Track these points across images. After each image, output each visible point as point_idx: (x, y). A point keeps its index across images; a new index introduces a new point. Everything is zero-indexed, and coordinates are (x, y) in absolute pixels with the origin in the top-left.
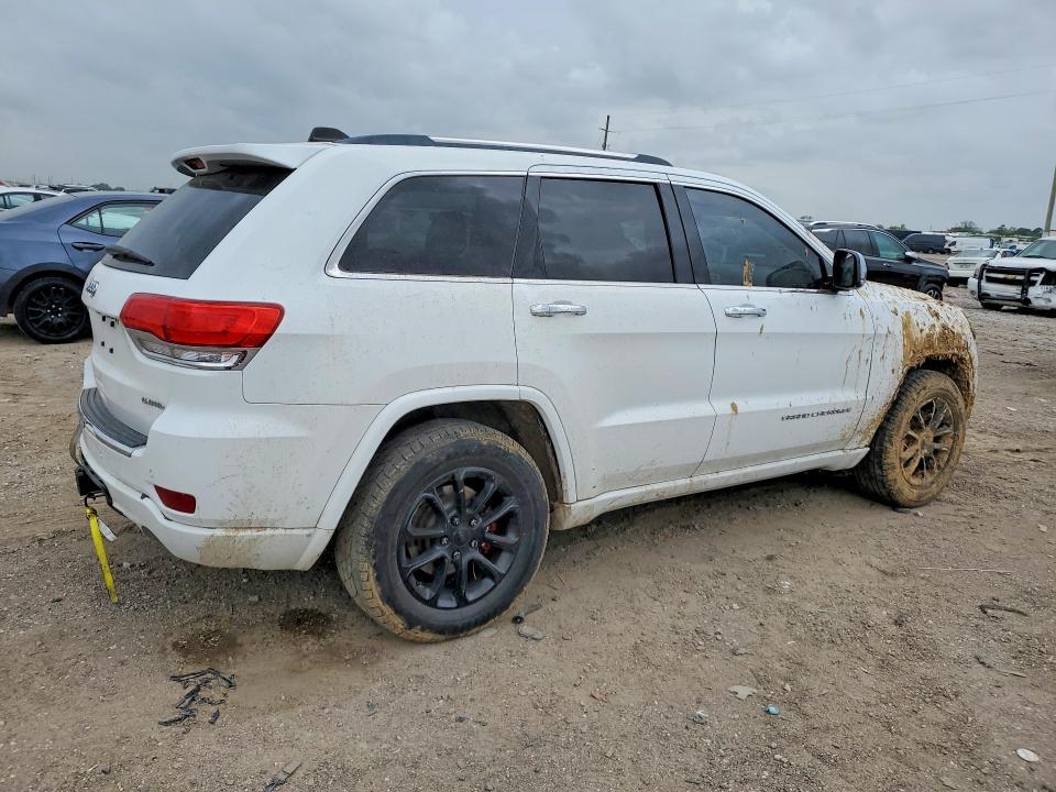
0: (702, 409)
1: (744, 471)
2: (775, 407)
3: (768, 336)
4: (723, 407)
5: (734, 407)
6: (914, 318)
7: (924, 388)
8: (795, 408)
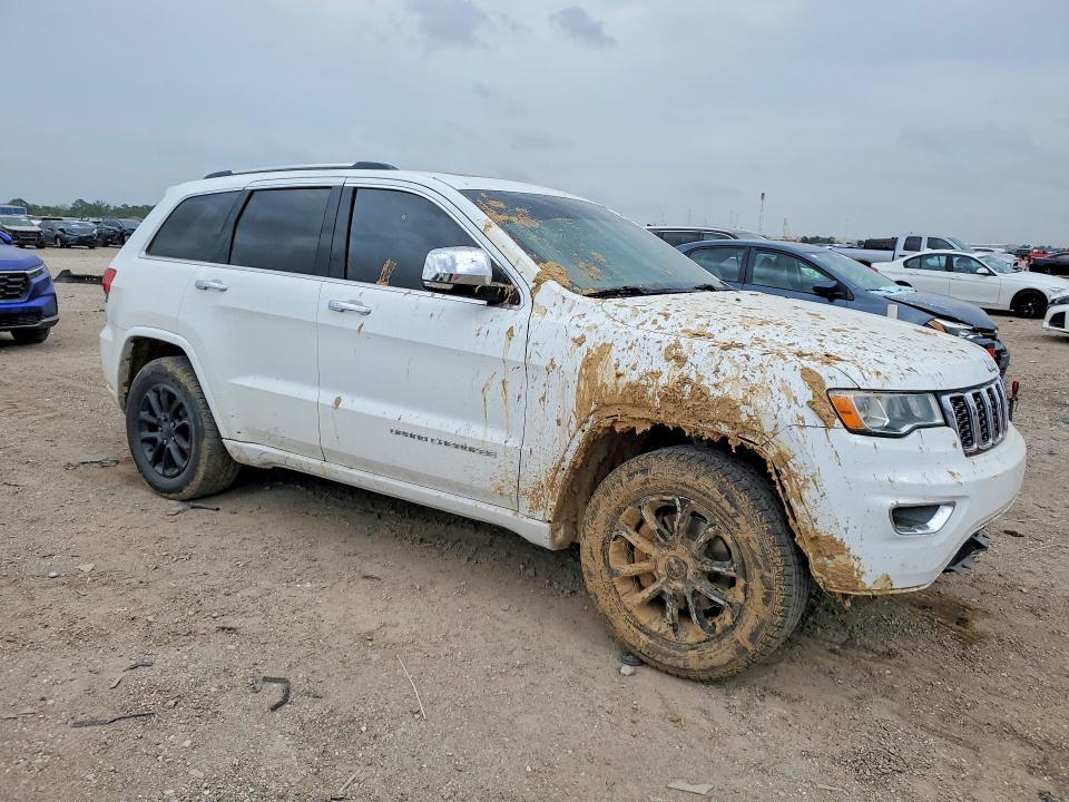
0: (309, 393)
1: (377, 478)
2: (382, 415)
3: (370, 336)
4: (327, 398)
5: (338, 401)
6: (615, 354)
7: (644, 471)
8: (404, 424)
